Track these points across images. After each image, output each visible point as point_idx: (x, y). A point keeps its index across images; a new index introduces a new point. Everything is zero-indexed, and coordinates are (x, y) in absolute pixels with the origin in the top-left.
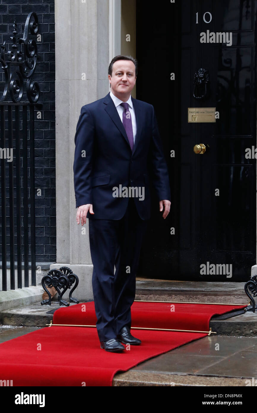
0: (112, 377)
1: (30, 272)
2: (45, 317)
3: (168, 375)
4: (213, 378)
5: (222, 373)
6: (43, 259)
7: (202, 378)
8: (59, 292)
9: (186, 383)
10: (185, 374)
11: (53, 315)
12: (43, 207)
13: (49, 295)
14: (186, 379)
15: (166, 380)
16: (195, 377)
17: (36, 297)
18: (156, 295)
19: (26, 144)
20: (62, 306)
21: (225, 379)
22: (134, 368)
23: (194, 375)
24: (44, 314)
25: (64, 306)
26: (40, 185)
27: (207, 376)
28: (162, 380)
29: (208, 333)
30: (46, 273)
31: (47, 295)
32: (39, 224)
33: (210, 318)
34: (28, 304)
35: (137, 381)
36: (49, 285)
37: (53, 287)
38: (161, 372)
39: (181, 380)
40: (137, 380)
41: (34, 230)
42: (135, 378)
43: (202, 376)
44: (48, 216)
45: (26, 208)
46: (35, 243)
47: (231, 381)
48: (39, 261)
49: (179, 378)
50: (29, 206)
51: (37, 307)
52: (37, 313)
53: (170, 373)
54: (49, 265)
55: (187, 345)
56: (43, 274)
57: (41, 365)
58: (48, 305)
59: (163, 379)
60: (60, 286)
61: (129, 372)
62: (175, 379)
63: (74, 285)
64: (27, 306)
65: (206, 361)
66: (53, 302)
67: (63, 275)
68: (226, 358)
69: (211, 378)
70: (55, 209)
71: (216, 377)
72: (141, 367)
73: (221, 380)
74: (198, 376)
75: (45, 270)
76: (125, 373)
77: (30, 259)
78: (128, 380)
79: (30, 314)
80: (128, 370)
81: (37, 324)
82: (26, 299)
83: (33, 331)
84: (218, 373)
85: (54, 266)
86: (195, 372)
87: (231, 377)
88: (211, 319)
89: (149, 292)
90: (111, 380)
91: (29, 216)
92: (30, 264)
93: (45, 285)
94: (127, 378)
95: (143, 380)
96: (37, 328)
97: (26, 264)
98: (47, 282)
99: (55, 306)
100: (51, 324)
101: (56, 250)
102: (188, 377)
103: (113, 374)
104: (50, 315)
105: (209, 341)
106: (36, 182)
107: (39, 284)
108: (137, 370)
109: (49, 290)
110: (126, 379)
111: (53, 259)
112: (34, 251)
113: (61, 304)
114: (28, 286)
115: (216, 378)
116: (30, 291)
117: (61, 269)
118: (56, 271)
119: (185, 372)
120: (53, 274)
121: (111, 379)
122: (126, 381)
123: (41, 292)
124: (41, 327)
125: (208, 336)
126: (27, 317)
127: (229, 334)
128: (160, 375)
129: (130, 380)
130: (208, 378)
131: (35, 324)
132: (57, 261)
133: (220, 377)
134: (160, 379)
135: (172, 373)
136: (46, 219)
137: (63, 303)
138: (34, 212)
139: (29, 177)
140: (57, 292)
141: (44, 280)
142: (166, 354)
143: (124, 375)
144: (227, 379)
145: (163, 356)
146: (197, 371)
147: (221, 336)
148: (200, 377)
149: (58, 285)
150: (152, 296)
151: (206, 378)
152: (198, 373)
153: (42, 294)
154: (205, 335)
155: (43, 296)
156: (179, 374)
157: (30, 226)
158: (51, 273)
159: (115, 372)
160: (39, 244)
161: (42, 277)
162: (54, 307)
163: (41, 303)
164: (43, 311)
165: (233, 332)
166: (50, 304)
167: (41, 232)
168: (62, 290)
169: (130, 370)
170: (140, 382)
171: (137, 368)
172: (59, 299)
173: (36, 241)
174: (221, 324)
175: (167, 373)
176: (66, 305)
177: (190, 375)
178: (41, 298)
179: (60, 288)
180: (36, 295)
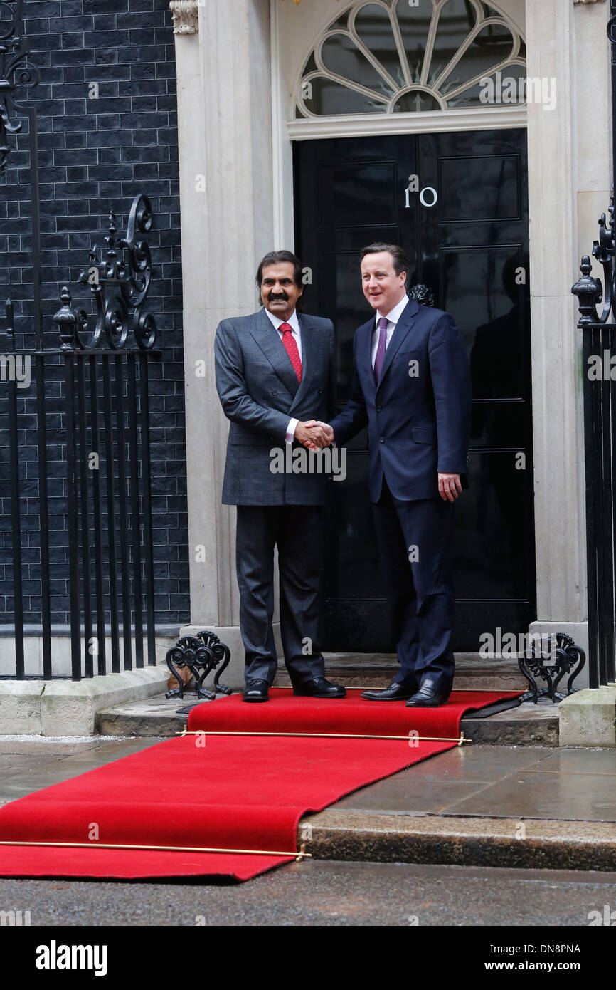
0: (296, 822)
1: (145, 641)
2: (173, 719)
3: (394, 816)
4: (471, 819)
5: (485, 811)
6: (168, 618)
7: (453, 820)
8: (196, 675)
9: (425, 830)
10: (422, 813)
11: (187, 716)
12: (166, 528)
13: (181, 682)
14: (424, 823)
15: (390, 826)
16: (439, 818)
17: (157, 684)
18: (365, 677)
19: (134, 420)
20: (202, 700)
21: (492, 821)
22: (332, 806)
23: (438, 815)
24: (171, 714)
25: (207, 700)
26: (159, 491)
27: (460, 817)
28: (383, 825)
29: (459, 742)
30: (174, 644)
31: (176, 680)
32: (158, 559)
33: (460, 715)
34: (143, 697)
35: (340, 829)
36: (180, 664)
37: (186, 667)
38: (381, 811)
39: (415, 825)
40: (339, 826)
41: (151, 568)
42: (336, 823)
43: (451, 816)
44: (175, 544)
45: (137, 531)
46: (153, 592)
47: (503, 824)
48: (161, 622)
49: (412, 822)
50: (142, 527)
51: (159, 702)
52: (160, 712)
53: (396, 813)
54: (179, 629)
55: (422, 763)
56: (169, 644)
57: (170, 804)
58: (179, 699)
59: (385, 823)
60: (199, 665)
61: (324, 812)
62: (406, 823)
63: (222, 662)
64: (141, 700)
65: (455, 791)
66: (187, 693)
67: (203, 645)
68: (491, 784)
69: (468, 819)
70: (187, 531)
71: (475, 819)
72: (345, 802)
73: (484, 823)
74: (446, 816)
75: (172, 638)
76: (318, 815)
77: (144, 618)
78: (324, 826)
79: (147, 714)
80: (322, 810)
81: (161, 732)
82: (140, 688)
83: (154, 744)
84: (480, 812)
85: (187, 631)
86: (440, 810)
87: (502, 818)
88: (462, 718)
89: (352, 672)
90: (295, 828)
91: (142, 544)
92: (145, 627)
93: (173, 663)
94: (323, 823)
95: (351, 826)
96: (160, 740)
97: (139, 628)
98: (176, 659)
99: (191, 699)
100: (184, 732)
101: (189, 602)
102: (428, 818)
103: (298, 817)
104: (183, 715)
105: (460, 756)
106: (152, 485)
107: (162, 662)
108: (339, 808)
109: (179, 671)
110: (320, 826)
111: (185, 618)
112: (151, 604)
113: (201, 695)
114: (142, 667)
115: (477, 820)
116: (146, 675)
117: (200, 636)
118: (191, 640)
119: (421, 810)
120: (185, 645)
121: (295, 825)
122: (320, 828)
123: (165, 676)
124: (168, 736)
125: (457, 746)
126: (143, 720)
127: (494, 741)
128: (379, 816)
129: (328, 826)
130: (463, 820)
131: (157, 733)
132: (192, 621)
133: (484, 817)
134: (379, 824)
135: (401, 813)
136: (170, 549)
137: (203, 694)
138: (150, 537)
139: (140, 477)
140: (192, 675)
141: (171, 654)
142: (388, 779)
143: (316, 818)
144: (495, 820)
145: (381, 782)
146: (443, 809)
147: (481, 747)
148: (448, 818)
149: (196, 663)
150: (357, 679)
151: (459, 819)
152: (445, 811)
153: (167, 679)
154: (453, 744)
155: (170, 683)
156: (412, 813)
157: (143, 562)
158: (183, 642)
159: (301, 813)
160: (161, 592)
161: (166, 651)
162: (189, 702)
163: (167, 696)
164: (170, 708)
165: (500, 739)
166: (182, 697)
167: (163, 572)
168: (201, 672)
169: (327, 809)
170: (346, 829)
171: (338, 804)
172: (197, 688)
173: (155, 588)
174: (479, 725)
175: (392, 812)
176: (210, 698)
177: (430, 815)
178: (165, 686)
179: (199, 669)
180: (157, 681)
